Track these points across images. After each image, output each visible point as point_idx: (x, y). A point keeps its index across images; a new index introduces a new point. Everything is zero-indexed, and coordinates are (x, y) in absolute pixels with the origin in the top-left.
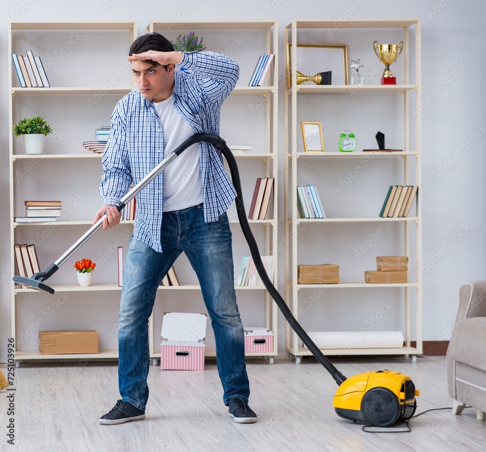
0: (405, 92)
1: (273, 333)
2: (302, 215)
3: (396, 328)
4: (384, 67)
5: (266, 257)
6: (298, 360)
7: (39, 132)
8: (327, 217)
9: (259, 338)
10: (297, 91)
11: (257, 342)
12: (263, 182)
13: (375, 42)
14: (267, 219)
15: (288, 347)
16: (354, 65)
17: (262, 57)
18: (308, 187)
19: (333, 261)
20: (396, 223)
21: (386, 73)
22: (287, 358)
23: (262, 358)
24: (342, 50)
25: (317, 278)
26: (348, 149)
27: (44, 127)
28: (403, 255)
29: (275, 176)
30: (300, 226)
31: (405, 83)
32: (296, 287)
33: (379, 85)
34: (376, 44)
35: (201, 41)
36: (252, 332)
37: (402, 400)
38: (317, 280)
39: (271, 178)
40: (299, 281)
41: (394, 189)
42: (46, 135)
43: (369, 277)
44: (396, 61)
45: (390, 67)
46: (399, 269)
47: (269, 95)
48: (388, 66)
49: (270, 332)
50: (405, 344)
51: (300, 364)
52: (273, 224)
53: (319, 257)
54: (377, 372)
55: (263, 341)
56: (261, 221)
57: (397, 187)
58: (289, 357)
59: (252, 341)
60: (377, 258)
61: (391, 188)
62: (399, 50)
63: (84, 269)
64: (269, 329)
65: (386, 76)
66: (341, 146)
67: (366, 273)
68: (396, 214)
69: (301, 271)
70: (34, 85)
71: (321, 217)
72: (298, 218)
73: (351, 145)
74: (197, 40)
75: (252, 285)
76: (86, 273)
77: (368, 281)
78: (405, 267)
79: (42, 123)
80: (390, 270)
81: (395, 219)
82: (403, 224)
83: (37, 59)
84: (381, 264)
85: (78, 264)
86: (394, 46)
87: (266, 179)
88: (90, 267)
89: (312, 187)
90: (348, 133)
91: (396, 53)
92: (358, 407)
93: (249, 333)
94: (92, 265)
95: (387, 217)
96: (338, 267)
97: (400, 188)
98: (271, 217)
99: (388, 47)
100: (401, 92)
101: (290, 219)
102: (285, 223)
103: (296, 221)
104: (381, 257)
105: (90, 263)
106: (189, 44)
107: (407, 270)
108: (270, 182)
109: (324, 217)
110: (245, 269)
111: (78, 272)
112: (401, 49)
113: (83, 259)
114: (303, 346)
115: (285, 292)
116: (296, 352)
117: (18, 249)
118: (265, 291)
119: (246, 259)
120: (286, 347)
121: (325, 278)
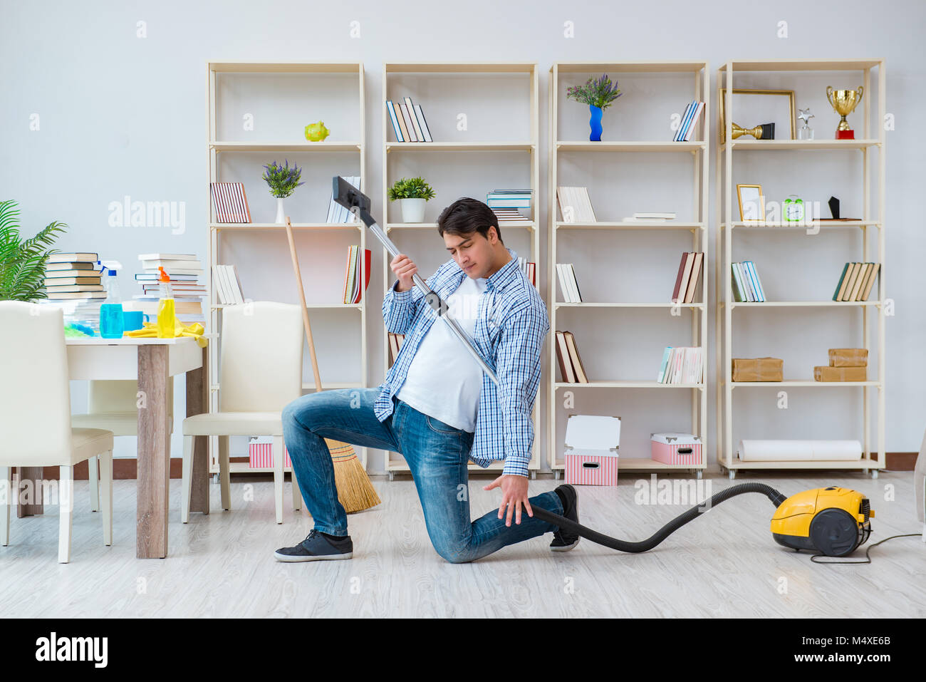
0: (865, 148)
1: (701, 441)
2: (737, 299)
3: (852, 436)
4: (840, 118)
5: (694, 348)
6: (732, 475)
7: (419, 196)
8: (769, 300)
9: (685, 447)
10: (733, 148)
11: (682, 452)
12: (690, 258)
13: (829, 87)
14: (695, 302)
15: (720, 458)
16: (802, 116)
17: (690, 106)
18: (745, 264)
19: (776, 355)
20: (854, 309)
21: (842, 125)
22: (717, 469)
23: (688, 472)
24: (788, 97)
25: (755, 375)
27: (425, 190)
28: (862, 347)
29: (705, 250)
30: (735, 310)
31: (865, 138)
32: (730, 386)
33: (833, 140)
34: (830, 89)
35: (616, 87)
36: (675, 439)
37: (861, 524)
38: (756, 377)
39: (699, 254)
40: (734, 379)
41: (851, 266)
42: (427, 200)
43: (819, 374)
44: (854, 111)
45: (847, 118)
46: (857, 364)
47: (698, 152)
48: (845, 116)
49: (698, 440)
50: (863, 456)
51: (735, 479)
52: (702, 309)
53: (758, 350)
54: (827, 490)
55: (689, 451)
56: (687, 305)
57: (855, 264)
58: (721, 470)
59: (676, 450)
60: (830, 351)
61: (847, 265)
62: (858, 97)
64: (696, 437)
65: (842, 129)
67: (816, 369)
68: (854, 297)
69: (736, 366)
70: (414, 139)
71: (761, 300)
72: (732, 301)
73: (798, 214)
74: (610, 85)
75: (676, 383)
77: (818, 378)
78: (864, 362)
79: (422, 186)
80: (846, 365)
81: (852, 303)
82: (862, 309)
83: (417, 108)
84: (835, 358)
86: (853, 92)
87: (694, 254)
89: (750, 264)
90: (796, 198)
91: (855, 100)
92: (805, 533)
93: (672, 441)
95: (843, 300)
96: (782, 361)
97: (858, 266)
98: (700, 300)
99: (844, 94)
100: (861, 148)
101: (723, 303)
102: (717, 309)
103: (730, 305)
104: (834, 350)
106: (601, 90)
107: (866, 365)
108: (699, 257)
109: (765, 300)
110: (668, 362)
112: (860, 95)
114: (738, 457)
115: (716, 391)
116: (730, 464)
117: (392, 338)
118: (692, 389)
119: (669, 351)
120: (718, 458)
121: (765, 374)
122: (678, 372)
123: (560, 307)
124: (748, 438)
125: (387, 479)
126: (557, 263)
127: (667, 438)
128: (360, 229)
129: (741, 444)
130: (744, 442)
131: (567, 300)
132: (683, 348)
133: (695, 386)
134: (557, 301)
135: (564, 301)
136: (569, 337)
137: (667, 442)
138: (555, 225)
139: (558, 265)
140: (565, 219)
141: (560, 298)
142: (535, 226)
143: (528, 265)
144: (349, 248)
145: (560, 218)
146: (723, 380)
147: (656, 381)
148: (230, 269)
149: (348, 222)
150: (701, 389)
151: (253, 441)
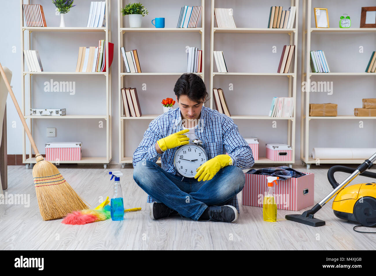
1: (292, 148)
2: (313, 70)
5: (289, 98)
6: (308, 167)
7: (138, 13)
8: (331, 72)
9: (283, 152)
11: (281, 154)
12: (288, 48)
14: (290, 73)
18: (318, 52)
19: (334, 102)
22: (302, 164)
25: (322, 113)
26: (345, 26)
27: (142, 10)
29: (296, 43)
30: (312, 77)
32: (308, 118)
36: (278, 147)
38: (322, 114)
39: (293, 46)
40: (310, 114)
43: (357, 112)
49: (290, 148)
51: (310, 169)
52: (293, 76)
54: (367, 184)
55: (285, 154)
56: (286, 74)
58: (303, 164)
59: (278, 153)
60: (363, 100)
61: (374, 53)
63: (168, 105)
64: (290, 146)
66: (341, 24)
67: (355, 109)
69: (311, 108)
71: (326, 72)
72: (310, 72)
73: (347, 24)
75: (278, 117)
76: (169, 107)
77: (356, 115)
79: (140, 7)
80: (372, 107)
84: (366, 104)
85: (164, 101)
87: (290, 46)
88: (171, 103)
89: (321, 52)
90: (346, 16)
93: (276, 148)
94: (173, 102)
95: (371, 72)
96: (337, 105)
98: (293, 72)
101: (305, 73)
102: (302, 76)
103: (309, 74)
104: (365, 99)
105: (172, 100)
108: (292, 47)
110: (274, 106)
111: (164, 107)
113: (167, 98)
114: (312, 157)
115: (301, 121)
116: (307, 161)
117: (123, 91)
118: (288, 120)
119: (275, 99)
120: (301, 157)
121: (327, 112)
122: (280, 111)
123: (216, 75)
124: (317, 147)
125: (121, 168)
126: (214, 50)
127: (273, 147)
128: (105, 30)
129: (314, 150)
130: (316, 149)
131: (219, 71)
132: (283, 98)
133: (289, 118)
134: (214, 71)
135: (218, 72)
136: (220, 92)
137: (273, 149)
138: (213, 29)
139: (215, 52)
140: (219, 26)
141: (215, 70)
142: (202, 30)
143: (198, 51)
144: (100, 41)
145: (216, 25)
146: (305, 114)
147: (268, 116)
148: (34, 52)
149: (99, 27)
150: (292, 120)
151: (47, 146)
